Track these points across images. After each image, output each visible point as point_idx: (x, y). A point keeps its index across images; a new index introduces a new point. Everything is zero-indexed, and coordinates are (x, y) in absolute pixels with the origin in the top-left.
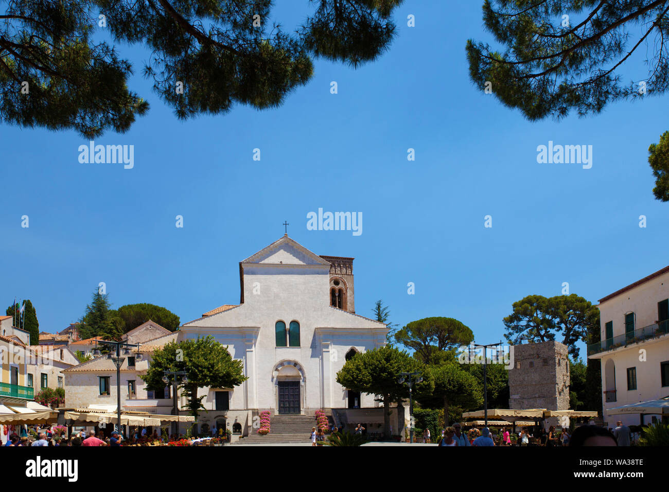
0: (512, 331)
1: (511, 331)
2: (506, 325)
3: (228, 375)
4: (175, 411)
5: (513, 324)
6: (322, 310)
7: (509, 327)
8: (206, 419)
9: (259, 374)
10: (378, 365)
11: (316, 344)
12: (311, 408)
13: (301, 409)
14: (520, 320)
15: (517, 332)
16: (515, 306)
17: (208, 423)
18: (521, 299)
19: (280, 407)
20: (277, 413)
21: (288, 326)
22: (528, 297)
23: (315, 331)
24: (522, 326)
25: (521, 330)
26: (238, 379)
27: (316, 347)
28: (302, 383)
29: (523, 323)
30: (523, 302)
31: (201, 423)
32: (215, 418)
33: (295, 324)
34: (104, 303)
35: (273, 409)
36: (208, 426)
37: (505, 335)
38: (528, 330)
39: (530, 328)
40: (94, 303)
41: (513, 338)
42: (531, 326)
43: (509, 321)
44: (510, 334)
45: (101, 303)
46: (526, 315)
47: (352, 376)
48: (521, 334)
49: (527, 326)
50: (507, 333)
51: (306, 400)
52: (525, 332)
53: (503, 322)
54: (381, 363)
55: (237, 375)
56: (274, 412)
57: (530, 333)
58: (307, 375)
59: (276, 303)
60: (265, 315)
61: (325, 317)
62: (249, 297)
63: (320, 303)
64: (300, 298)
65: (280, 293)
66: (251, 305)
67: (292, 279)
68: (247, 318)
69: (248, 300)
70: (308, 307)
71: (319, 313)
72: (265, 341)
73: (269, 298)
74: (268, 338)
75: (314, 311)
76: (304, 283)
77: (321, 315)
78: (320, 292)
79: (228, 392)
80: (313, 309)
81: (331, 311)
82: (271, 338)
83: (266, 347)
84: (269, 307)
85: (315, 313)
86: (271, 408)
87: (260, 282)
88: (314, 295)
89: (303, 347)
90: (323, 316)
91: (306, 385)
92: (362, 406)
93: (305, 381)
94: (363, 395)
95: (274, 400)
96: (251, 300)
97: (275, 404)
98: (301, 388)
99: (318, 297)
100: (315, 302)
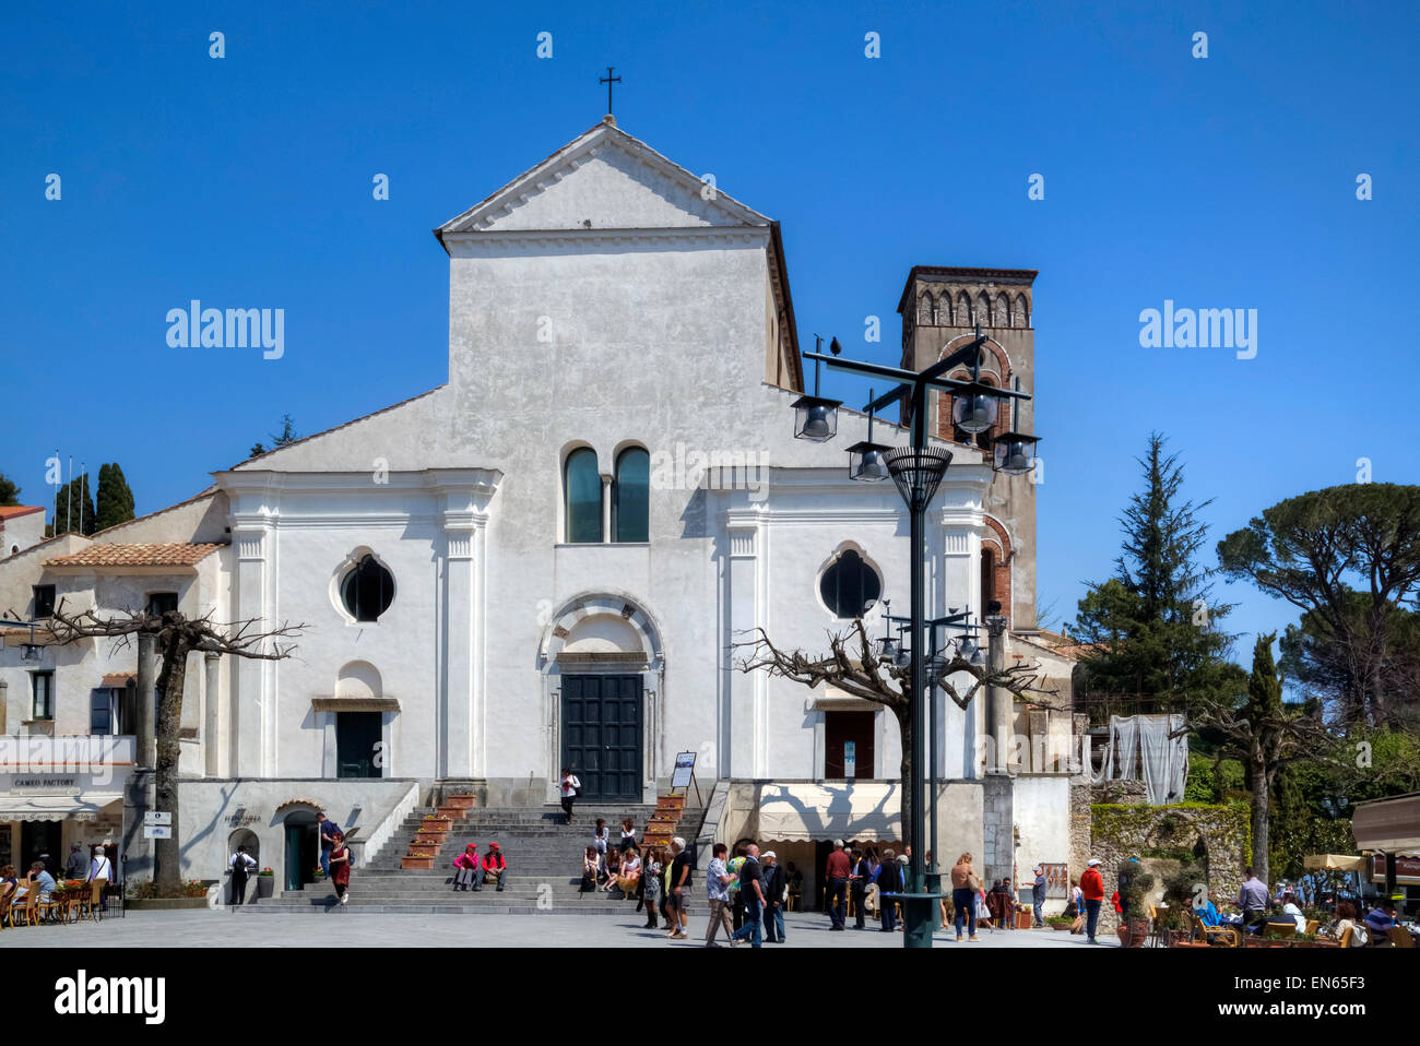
6: (733, 399)
13: (646, 782)
21: (606, 466)
27: (704, 547)
28: (650, 677)
33: (632, 454)
35: (543, 781)
51: (662, 746)
56: (543, 792)
58: (668, 651)
59: (563, 380)
60: (524, 426)
61: (746, 427)
62: (468, 360)
63: (728, 373)
64: (651, 358)
65: (579, 342)
66: (473, 388)
67: (627, 286)
68: (458, 439)
69: (463, 370)
70: (682, 390)
71: (724, 412)
72: (517, 523)
73: (540, 361)
74: (530, 510)
75: (705, 404)
76: (670, 299)
77: (731, 420)
78: (726, 331)
79: (381, 713)
80: (701, 399)
81: (768, 404)
82: (541, 509)
83: (521, 545)
84: (537, 392)
85: (706, 411)
86: (535, 776)
87: (509, 302)
88: (706, 343)
89: (659, 544)
90: (738, 425)
91: (667, 690)
92: (881, 774)
93: (662, 675)
94: (885, 731)
95: (546, 746)
96: (474, 371)
97: (547, 760)
98: (648, 701)
99: (719, 351)
100: (709, 370)
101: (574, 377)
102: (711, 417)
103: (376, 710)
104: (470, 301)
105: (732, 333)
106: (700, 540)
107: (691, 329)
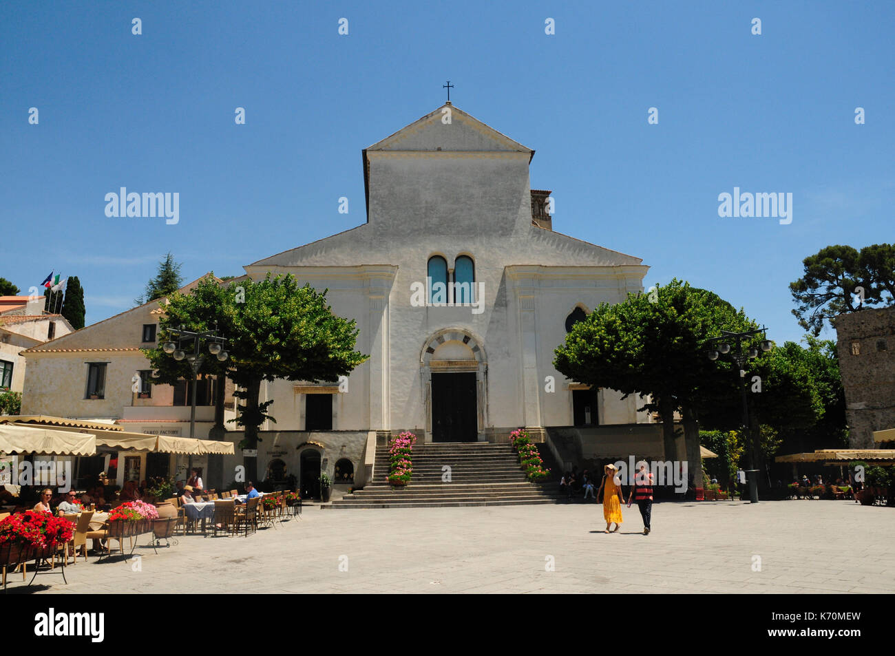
0: (804, 305)
1: (802, 304)
2: (794, 295)
3: (322, 349)
4: (218, 432)
5: (804, 294)
6: (516, 232)
7: (799, 298)
8: (279, 450)
9: (393, 358)
10: (658, 318)
11: (508, 299)
12: (498, 429)
13: (479, 430)
14: (816, 286)
15: (812, 306)
16: (807, 263)
17: (283, 458)
18: (816, 252)
19: (435, 426)
20: (428, 438)
21: (451, 265)
22: (828, 248)
23: (504, 274)
24: (821, 296)
25: (818, 303)
26: (344, 360)
27: (506, 306)
28: (480, 376)
29: (822, 290)
30: (821, 256)
31: (270, 458)
32: (298, 448)
33: (465, 259)
34: (174, 276)
35: (421, 431)
36: (284, 464)
37: (794, 311)
38: (830, 301)
39: (834, 299)
40: (159, 277)
41: (808, 314)
42: (836, 295)
43: (798, 287)
44: (802, 309)
45: (169, 277)
46: (824, 278)
47: (601, 347)
48: (820, 310)
49: (829, 296)
50: (797, 307)
51: (487, 411)
52: (826, 306)
53: (789, 290)
54: (665, 316)
55: (344, 349)
56: (423, 437)
57: (833, 307)
58: (490, 360)
59: (429, 222)
60: (409, 244)
61: (522, 247)
62: (378, 212)
63: (513, 221)
64: (474, 212)
65: (436, 204)
66: (381, 225)
67: (461, 177)
69: (376, 216)
70: (490, 228)
71: (512, 239)
72: (406, 294)
73: (417, 213)
75: (502, 236)
76: (483, 184)
77: (515, 243)
78: (511, 200)
79: (331, 395)
80: (500, 232)
81: (535, 235)
84: (416, 228)
85: (503, 239)
86: (417, 428)
87: (400, 184)
88: (502, 205)
90: (518, 246)
91: (489, 381)
92: (603, 422)
93: (486, 373)
94: (603, 400)
95: (424, 412)
96: (382, 217)
97: (425, 419)
98: (479, 387)
99: (508, 209)
100: (504, 218)
101: (435, 220)
102: (505, 242)
103: (329, 393)
105: (514, 201)
106: (504, 302)
107: (494, 198)
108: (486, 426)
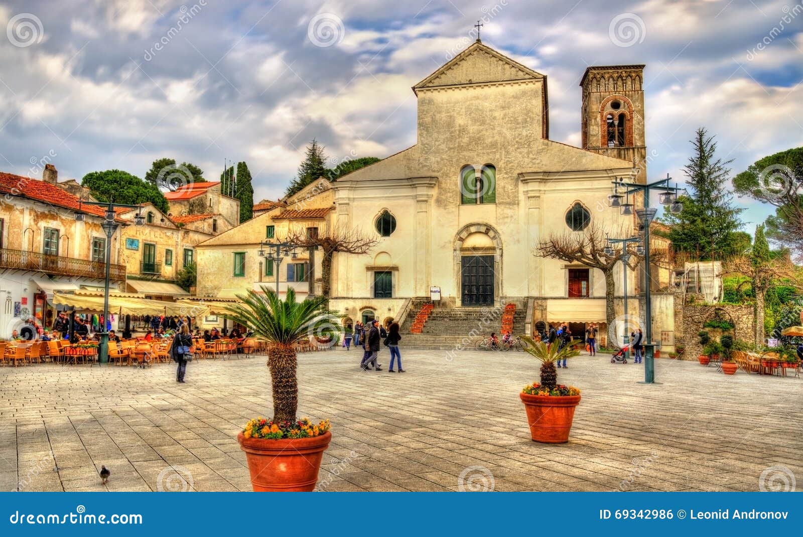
6: (529, 145)
11: (520, 198)
13: (495, 299)
19: (463, 295)
20: (459, 303)
23: (517, 180)
27: (518, 204)
28: (497, 258)
32: (361, 310)
33: (488, 169)
35: (454, 298)
51: (502, 284)
56: (454, 302)
58: (504, 246)
59: (462, 141)
60: (447, 160)
61: (534, 156)
62: (424, 135)
63: (527, 136)
64: (496, 131)
65: (467, 126)
66: (426, 145)
67: (486, 104)
68: (421, 166)
69: (422, 139)
70: (508, 142)
71: (526, 150)
72: (443, 197)
73: (452, 135)
74: (449, 192)
75: (518, 148)
76: (503, 108)
77: (528, 153)
78: (526, 119)
79: (391, 272)
80: (516, 146)
81: (543, 147)
82: (453, 192)
83: (446, 205)
84: (451, 146)
85: (518, 150)
86: (451, 296)
87: (440, 112)
88: (518, 124)
89: (500, 203)
90: (531, 156)
91: (504, 262)
92: (592, 293)
93: (502, 256)
94: (593, 277)
95: (455, 284)
96: (427, 139)
97: (456, 289)
98: (496, 265)
99: (523, 127)
100: (519, 135)
101: (465, 140)
102: (520, 153)
103: (389, 270)
104: (425, 113)
105: (528, 119)
106: (516, 202)
107: (512, 119)
108: (501, 295)
